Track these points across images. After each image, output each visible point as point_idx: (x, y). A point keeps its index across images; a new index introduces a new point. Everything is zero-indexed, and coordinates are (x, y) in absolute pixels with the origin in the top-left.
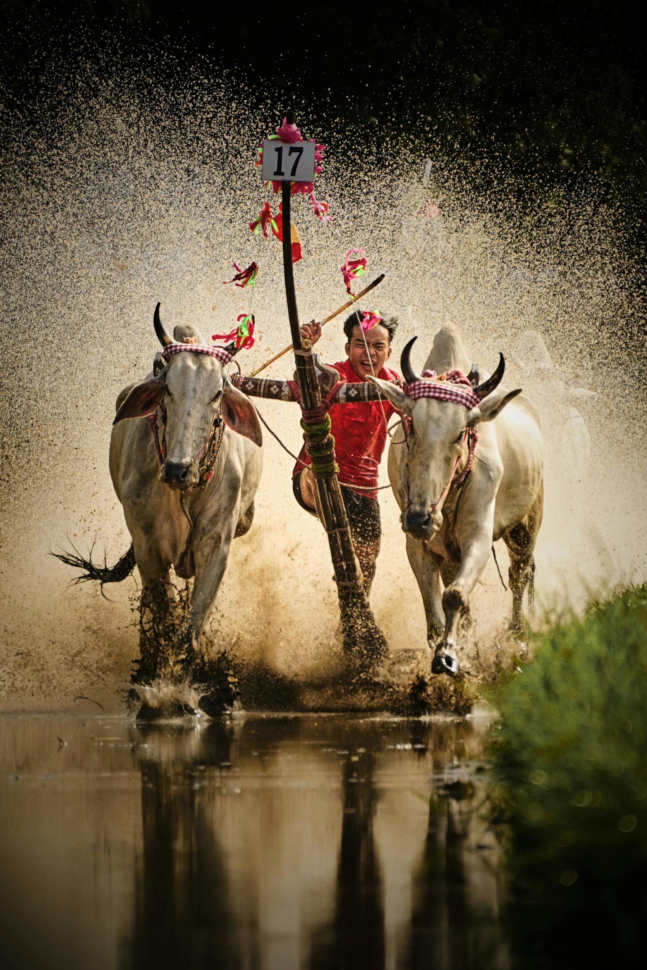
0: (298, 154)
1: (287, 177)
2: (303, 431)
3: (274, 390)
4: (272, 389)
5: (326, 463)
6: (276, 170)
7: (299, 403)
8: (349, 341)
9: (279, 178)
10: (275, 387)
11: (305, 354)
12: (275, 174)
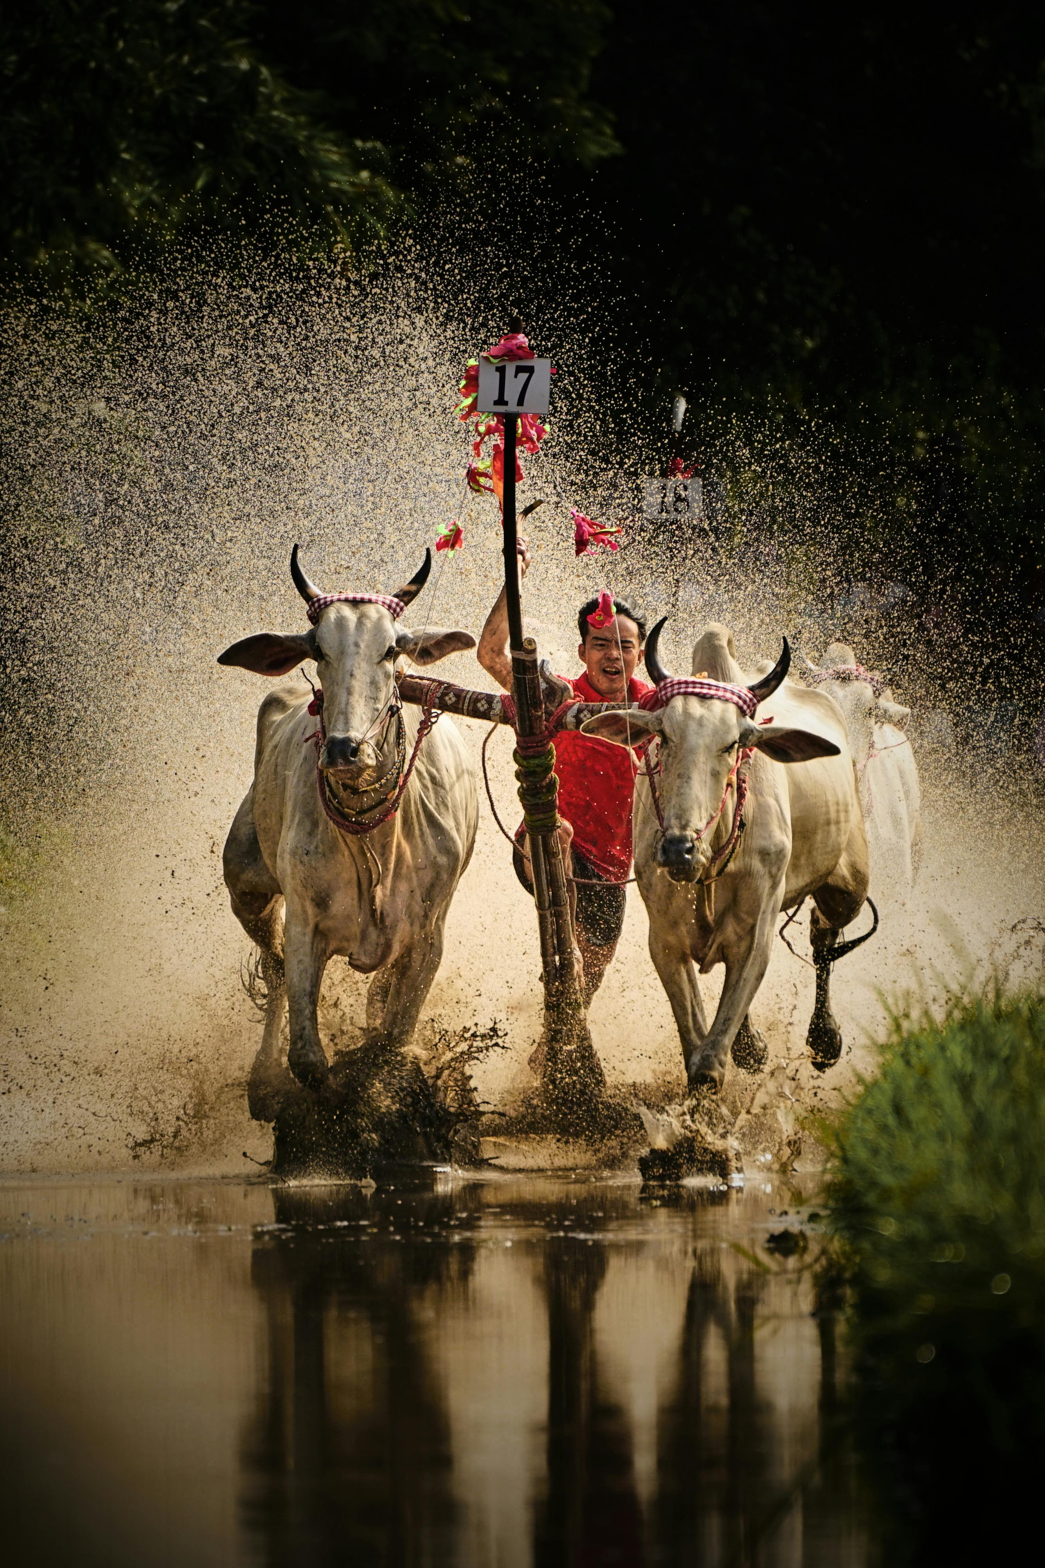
0: (527, 375)
1: (512, 407)
2: (516, 767)
3: (482, 706)
4: (479, 705)
5: (544, 813)
6: (496, 398)
7: (513, 725)
8: (584, 641)
9: (501, 409)
10: (483, 702)
11: (528, 658)
12: (496, 403)
